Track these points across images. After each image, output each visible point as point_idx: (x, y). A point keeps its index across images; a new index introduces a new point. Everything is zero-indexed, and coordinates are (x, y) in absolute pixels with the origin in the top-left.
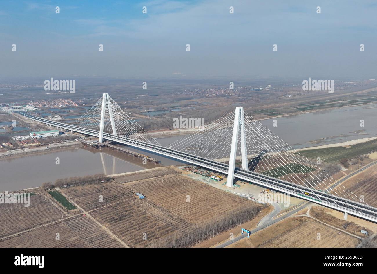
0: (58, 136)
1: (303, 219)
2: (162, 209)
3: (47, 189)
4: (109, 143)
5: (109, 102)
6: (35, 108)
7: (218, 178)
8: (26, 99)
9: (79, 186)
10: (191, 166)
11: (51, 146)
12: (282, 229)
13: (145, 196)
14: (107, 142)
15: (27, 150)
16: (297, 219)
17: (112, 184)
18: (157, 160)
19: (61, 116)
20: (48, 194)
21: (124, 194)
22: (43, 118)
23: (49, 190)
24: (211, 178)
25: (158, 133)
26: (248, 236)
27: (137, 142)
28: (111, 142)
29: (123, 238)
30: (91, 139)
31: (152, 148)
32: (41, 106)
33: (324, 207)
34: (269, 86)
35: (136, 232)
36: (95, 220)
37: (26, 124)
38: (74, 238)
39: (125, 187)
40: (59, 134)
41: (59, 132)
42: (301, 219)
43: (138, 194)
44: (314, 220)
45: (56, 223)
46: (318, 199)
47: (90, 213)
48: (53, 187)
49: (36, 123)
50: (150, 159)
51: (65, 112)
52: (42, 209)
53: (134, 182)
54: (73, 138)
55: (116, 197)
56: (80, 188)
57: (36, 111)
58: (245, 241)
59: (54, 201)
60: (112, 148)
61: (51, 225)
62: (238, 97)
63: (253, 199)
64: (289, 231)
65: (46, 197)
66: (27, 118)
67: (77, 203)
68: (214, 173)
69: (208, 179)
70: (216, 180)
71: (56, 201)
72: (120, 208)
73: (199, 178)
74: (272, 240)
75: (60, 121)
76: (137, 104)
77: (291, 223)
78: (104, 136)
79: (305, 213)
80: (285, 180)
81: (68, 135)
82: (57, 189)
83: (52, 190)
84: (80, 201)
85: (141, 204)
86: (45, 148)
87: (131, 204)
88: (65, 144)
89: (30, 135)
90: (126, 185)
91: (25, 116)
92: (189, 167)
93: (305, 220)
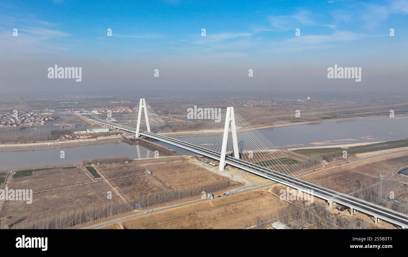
0: (108, 132)
1: (264, 193)
2: (161, 181)
3: (85, 165)
4: (143, 138)
5: (145, 106)
6: (98, 112)
7: (214, 165)
8: (94, 106)
9: (108, 164)
10: (199, 156)
11: (99, 138)
12: (243, 198)
13: (152, 173)
14: (142, 137)
15: (81, 140)
16: (258, 193)
17: (132, 164)
18: (174, 150)
19: (116, 119)
20: (85, 168)
21: (138, 170)
22: (101, 120)
23: (87, 165)
24: (209, 164)
25: (185, 132)
26: (212, 199)
27: (163, 138)
28: (145, 137)
29: (125, 196)
30: (131, 135)
31: (172, 141)
32: (103, 111)
33: (283, 185)
34: (309, 98)
35: (135, 193)
36: (110, 185)
37: (87, 124)
38: (91, 194)
39: (142, 166)
40: (108, 131)
41: (108, 129)
42: (262, 193)
43: (148, 171)
44: (272, 194)
45: (84, 185)
46: (275, 178)
47: (109, 181)
48: (90, 164)
49: (95, 123)
50: (169, 150)
51: (121, 116)
52: (77, 176)
53: (149, 164)
54: (117, 134)
55: (131, 172)
56: (108, 166)
57: (99, 115)
58: (208, 202)
59: (87, 172)
60: (144, 141)
61: (80, 186)
62: (273, 107)
63: (233, 179)
64: (248, 199)
65: (83, 169)
66: (90, 120)
67: (103, 174)
68: (214, 161)
69: (206, 165)
70: (213, 166)
71: (89, 172)
72: (131, 179)
73: (200, 164)
74: (230, 204)
75: (114, 122)
76: (180, 111)
77: (252, 195)
78: (139, 132)
79: (268, 189)
80: (259, 165)
81: (114, 132)
82: (93, 165)
83: (89, 166)
84: (105, 173)
85: (147, 177)
86: (95, 140)
87: (140, 177)
88: (110, 138)
89: (87, 131)
90: (142, 165)
91: (89, 118)
92: (196, 156)
93: (265, 194)
